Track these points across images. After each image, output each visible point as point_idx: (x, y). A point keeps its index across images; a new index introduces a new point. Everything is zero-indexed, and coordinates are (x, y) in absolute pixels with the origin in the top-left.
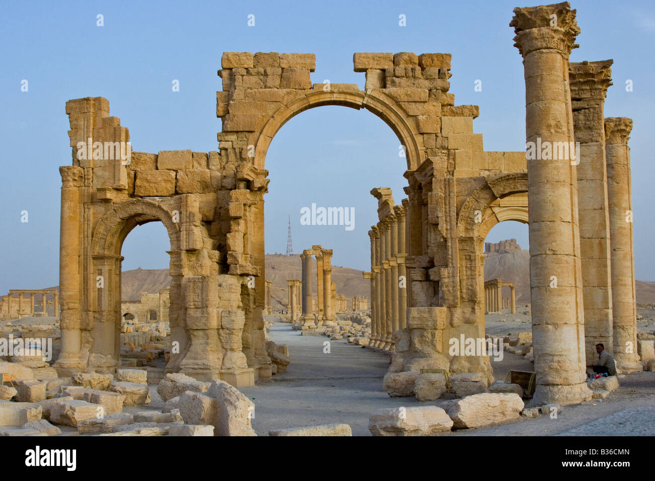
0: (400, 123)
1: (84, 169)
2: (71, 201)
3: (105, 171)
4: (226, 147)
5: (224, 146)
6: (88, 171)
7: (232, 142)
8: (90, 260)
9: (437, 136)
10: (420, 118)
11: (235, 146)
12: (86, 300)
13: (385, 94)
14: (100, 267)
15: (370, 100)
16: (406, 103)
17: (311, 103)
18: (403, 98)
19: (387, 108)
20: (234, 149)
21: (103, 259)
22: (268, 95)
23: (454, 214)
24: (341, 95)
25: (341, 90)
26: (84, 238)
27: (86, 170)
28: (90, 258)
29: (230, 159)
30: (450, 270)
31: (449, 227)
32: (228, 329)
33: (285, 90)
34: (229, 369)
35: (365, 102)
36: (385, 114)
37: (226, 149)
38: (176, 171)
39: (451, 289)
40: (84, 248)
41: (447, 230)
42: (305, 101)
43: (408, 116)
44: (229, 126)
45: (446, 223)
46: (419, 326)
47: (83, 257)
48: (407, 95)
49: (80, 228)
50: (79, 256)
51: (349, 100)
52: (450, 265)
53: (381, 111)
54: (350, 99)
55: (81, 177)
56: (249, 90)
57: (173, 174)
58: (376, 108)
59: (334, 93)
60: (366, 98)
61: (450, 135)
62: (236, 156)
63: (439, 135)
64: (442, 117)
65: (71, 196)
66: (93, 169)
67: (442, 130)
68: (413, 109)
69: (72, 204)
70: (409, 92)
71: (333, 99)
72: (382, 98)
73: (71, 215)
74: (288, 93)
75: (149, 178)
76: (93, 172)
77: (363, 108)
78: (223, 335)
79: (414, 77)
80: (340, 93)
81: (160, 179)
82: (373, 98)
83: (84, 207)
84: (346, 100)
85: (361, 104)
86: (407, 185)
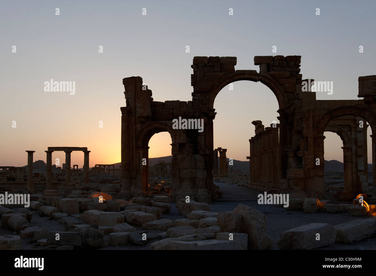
4: (196, 99)
7: (198, 97)
9: (294, 93)
10: (286, 85)
13: (269, 74)
14: (139, 151)
16: (279, 79)
17: (235, 79)
18: (278, 76)
19: (270, 81)
20: (199, 100)
21: (140, 148)
22: (215, 76)
25: (249, 73)
26: (132, 138)
28: (135, 147)
29: (197, 104)
32: (199, 178)
33: (222, 73)
34: (199, 196)
35: (260, 78)
38: (173, 109)
40: (132, 143)
42: (232, 78)
43: (281, 84)
44: (197, 90)
47: (131, 147)
48: (280, 75)
53: (268, 82)
54: (253, 77)
55: (130, 112)
56: (206, 74)
57: (172, 111)
58: (265, 81)
59: (245, 74)
60: (261, 77)
61: (300, 93)
64: (297, 85)
67: (297, 91)
68: (283, 81)
71: (245, 77)
72: (268, 76)
73: (126, 128)
74: (224, 75)
75: (161, 112)
76: (135, 110)
77: (258, 81)
78: (197, 181)
79: (283, 66)
80: (248, 74)
81: (165, 113)
82: (264, 76)
83: (132, 125)
85: (258, 79)
86: (279, 116)
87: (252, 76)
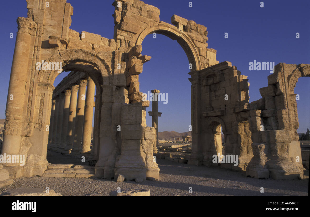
0: (193, 49)
1: (37, 24)
2: (26, 42)
3: (54, 28)
4: (121, 38)
5: (120, 38)
6: (40, 26)
7: (124, 36)
8: (36, 86)
9: (205, 58)
10: (200, 48)
11: (126, 39)
12: (29, 114)
13: (188, 35)
14: (43, 92)
15: (182, 36)
16: (196, 41)
17: (160, 29)
18: (194, 38)
19: (189, 41)
20: (125, 41)
21: (46, 86)
22: (143, 19)
23: (286, 81)
24: (172, 30)
26: (32, 70)
27: (39, 25)
28: (36, 85)
29: (122, 45)
30: (287, 110)
31: (284, 88)
32: (149, 140)
33: (150, 19)
35: (180, 36)
36: (188, 43)
37: (120, 40)
38: (93, 44)
39: (288, 121)
40: (31, 77)
41: (284, 89)
42: (158, 28)
43: (196, 46)
44: (124, 27)
45: (283, 86)
46: (282, 141)
47: (30, 83)
48: (196, 37)
49: (30, 62)
50: (26, 82)
51: (174, 33)
52: (287, 108)
53: (186, 42)
55: (35, 28)
56: (133, 14)
57: (92, 46)
58: (185, 40)
59: (169, 28)
60: (181, 34)
61: (210, 59)
62: (126, 45)
63: (206, 58)
64: (207, 51)
65: (26, 39)
66: (44, 26)
67: (207, 56)
68: (198, 44)
69: (26, 44)
70: (197, 37)
72: (187, 36)
73: (24, 51)
74: (151, 21)
75: (77, 43)
76: (44, 28)
78: (145, 144)
79: (197, 31)
81: (84, 46)
82: (184, 35)
83: (35, 49)
84: (174, 32)
85: (179, 36)
87: (174, 31)
